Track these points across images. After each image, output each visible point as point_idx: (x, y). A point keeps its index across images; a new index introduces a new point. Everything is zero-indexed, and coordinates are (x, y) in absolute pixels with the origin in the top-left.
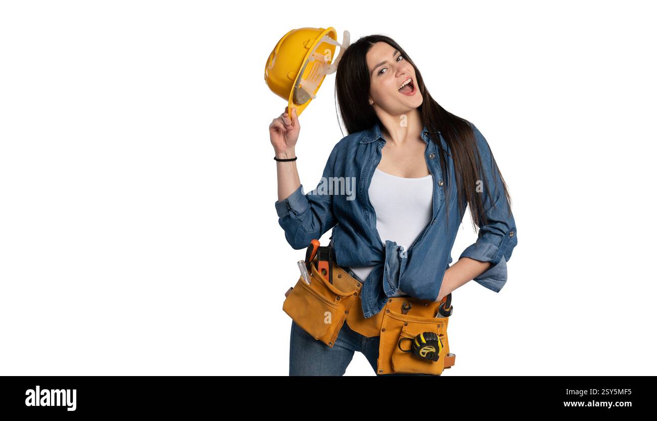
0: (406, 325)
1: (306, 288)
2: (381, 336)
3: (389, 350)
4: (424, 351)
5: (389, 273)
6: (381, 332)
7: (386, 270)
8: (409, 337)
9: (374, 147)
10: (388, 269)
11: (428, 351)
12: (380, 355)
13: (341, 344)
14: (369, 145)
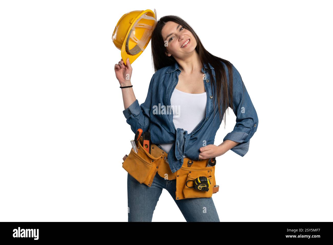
0: (190, 173)
1: (136, 156)
2: (177, 179)
3: (181, 187)
4: (200, 187)
5: (179, 146)
6: (177, 177)
7: (177, 144)
8: (192, 180)
9: (174, 75)
10: (179, 144)
11: (202, 187)
12: (177, 190)
13: (155, 184)
14: (172, 74)
